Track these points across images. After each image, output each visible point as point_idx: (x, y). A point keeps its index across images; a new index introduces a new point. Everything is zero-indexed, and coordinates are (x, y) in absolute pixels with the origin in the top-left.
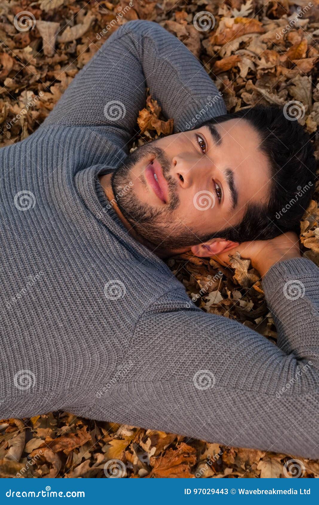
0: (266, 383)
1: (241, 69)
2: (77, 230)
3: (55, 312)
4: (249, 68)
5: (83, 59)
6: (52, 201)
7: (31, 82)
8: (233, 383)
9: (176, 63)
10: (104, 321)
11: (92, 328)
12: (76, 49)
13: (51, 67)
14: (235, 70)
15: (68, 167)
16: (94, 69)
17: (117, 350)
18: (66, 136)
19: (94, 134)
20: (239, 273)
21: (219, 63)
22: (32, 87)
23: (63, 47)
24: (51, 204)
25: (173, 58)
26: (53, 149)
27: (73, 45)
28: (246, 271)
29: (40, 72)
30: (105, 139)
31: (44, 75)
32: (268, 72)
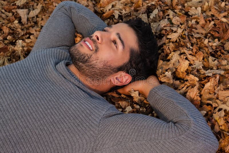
0: (163, 135)
1: (115, 15)
2: (63, 88)
3: (62, 125)
4: (119, 15)
5: (41, 24)
6: (49, 79)
7: (19, 36)
8: (149, 138)
9: (87, 16)
10: (85, 125)
11: (80, 129)
12: (36, 20)
13: (28, 29)
14: (112, 17)
15: (52, 64)
16: (51, 23)
17: (93, 136)
18: (46, 53)
19: (58, 50)
20: (135, 98)
21: (104, 15)
22: (21, 38)
23: (31, 19)
24: (49, 80)
25: (85, 14)
26: (42, 58)
27: (35, 18)
28: (138, 96)
29: (23, 31)
30: (64, 51)
31: (25, 32)
32: (128, 15)
